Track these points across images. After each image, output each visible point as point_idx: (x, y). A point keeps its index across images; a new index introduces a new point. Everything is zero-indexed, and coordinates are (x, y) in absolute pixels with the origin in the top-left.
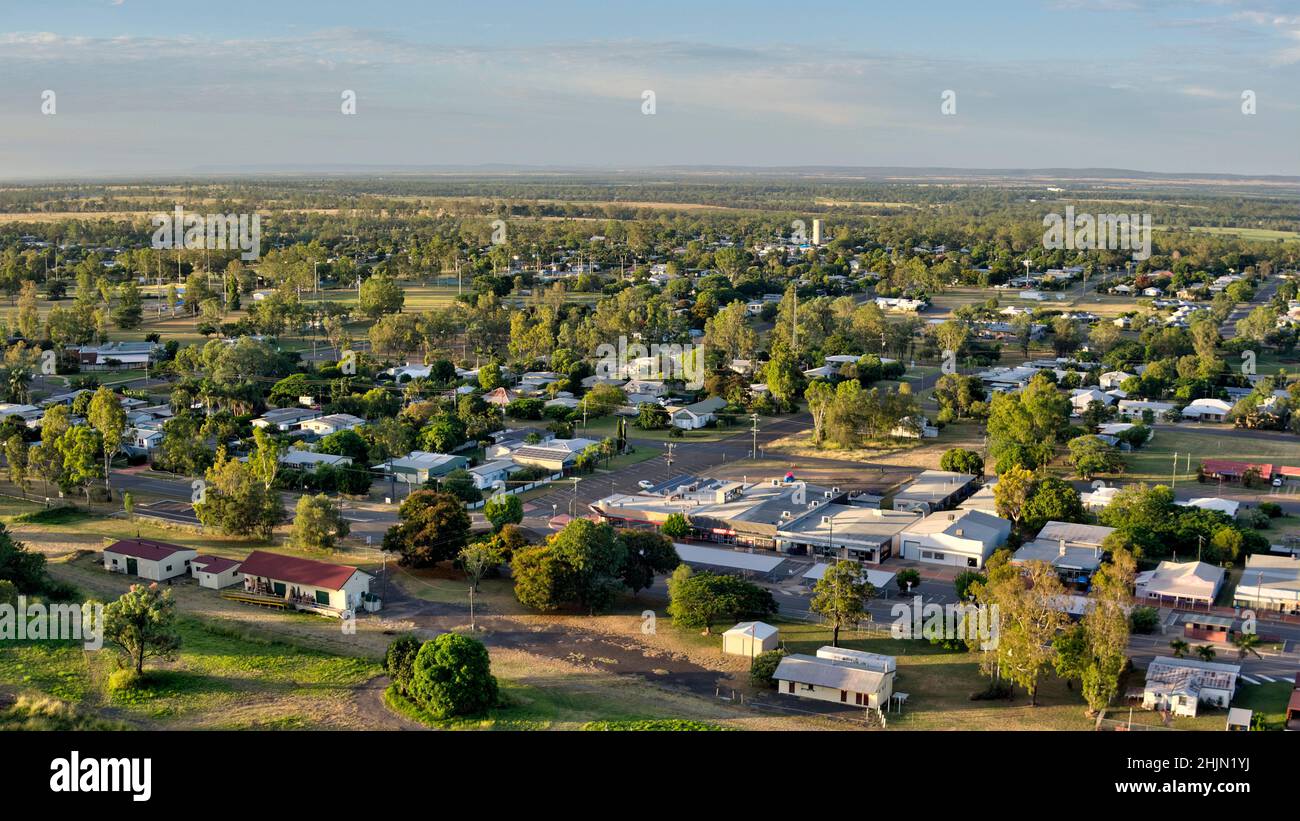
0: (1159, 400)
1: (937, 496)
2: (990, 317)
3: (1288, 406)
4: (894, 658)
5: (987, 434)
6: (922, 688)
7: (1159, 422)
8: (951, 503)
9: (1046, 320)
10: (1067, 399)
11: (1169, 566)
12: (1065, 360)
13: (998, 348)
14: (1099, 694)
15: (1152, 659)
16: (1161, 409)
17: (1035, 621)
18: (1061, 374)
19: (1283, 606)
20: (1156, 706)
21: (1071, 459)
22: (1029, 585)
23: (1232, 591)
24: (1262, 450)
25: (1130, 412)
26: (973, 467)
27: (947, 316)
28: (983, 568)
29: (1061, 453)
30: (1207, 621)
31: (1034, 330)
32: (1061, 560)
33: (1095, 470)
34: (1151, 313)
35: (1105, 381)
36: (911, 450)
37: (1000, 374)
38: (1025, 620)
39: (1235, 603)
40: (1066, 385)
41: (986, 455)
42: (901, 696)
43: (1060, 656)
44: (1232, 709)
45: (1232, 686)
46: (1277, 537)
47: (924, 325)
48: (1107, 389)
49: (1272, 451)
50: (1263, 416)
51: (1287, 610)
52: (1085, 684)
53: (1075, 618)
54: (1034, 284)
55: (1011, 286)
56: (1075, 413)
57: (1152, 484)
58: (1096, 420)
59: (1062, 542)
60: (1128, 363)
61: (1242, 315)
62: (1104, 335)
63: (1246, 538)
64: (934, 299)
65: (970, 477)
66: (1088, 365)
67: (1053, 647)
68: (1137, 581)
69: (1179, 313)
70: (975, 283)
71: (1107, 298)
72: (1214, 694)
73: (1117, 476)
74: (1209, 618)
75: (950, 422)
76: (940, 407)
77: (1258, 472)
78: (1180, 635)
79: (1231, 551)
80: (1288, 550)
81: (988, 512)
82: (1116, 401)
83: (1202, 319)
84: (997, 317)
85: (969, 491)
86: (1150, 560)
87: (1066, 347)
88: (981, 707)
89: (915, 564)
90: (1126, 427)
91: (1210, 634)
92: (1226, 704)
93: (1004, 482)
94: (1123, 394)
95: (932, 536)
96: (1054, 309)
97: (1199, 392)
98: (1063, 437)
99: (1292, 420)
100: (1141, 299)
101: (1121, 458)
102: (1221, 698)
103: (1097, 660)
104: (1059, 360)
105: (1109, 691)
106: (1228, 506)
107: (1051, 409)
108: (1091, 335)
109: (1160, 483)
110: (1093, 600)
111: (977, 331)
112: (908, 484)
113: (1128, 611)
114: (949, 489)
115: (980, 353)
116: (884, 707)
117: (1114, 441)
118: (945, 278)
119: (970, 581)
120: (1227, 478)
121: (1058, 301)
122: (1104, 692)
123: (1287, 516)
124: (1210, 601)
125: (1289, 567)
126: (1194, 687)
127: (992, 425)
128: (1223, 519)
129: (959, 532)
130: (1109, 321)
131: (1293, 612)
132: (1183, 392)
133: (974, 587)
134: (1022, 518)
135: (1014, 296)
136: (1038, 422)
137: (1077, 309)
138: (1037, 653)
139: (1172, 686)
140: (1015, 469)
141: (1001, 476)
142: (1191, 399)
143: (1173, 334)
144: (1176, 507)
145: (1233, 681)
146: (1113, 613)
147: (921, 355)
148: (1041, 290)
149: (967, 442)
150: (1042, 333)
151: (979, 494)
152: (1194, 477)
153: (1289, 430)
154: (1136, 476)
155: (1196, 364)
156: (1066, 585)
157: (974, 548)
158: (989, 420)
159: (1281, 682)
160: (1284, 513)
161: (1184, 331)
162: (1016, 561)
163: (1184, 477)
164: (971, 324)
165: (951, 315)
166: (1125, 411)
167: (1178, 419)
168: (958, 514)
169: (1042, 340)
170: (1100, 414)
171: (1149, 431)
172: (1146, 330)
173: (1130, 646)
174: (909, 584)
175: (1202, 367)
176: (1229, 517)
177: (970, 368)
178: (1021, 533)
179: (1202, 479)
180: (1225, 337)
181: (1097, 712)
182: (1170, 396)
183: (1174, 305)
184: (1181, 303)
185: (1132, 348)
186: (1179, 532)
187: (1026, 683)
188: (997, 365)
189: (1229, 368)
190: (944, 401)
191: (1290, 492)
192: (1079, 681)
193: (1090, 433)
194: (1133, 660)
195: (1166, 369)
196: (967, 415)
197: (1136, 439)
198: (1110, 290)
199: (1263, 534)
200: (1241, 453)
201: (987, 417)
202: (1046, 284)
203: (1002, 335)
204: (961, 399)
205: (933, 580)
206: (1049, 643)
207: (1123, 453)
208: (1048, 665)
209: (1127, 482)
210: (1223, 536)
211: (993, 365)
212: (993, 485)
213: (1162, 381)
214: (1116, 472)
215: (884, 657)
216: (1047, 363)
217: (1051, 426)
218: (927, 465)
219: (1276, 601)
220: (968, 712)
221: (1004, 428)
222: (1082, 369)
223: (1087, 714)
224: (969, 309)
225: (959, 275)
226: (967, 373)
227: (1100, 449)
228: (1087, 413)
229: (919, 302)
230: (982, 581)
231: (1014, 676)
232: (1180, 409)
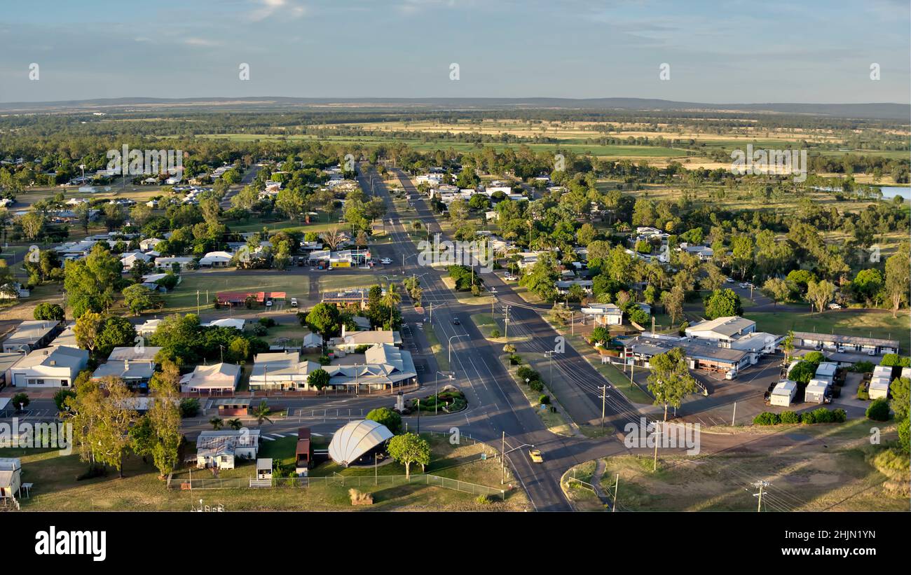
0: (183, 255)
1: (33, 339)
2: (58, 207)
3: (271, 251)
4: (19, 458)
5: (65, 291)
6: (42, 477)
7: (184, 270)
8: (44, 343)
9: (99, 206)
10: (118, 261)
11: (201, 368)
12: (115, 233)
13: (66, 229)
14: (166, 463)
15: (199, 433)
16: (184, 261)
17: (114, 418)
18: (112, 244)
19: (283, 385)
20: (206, 465)
21: (126, 302)
22: (107, 394)
23: (247, 380)
24: (257, 283)
25: (164, 265)
26: (57, 315)
27: (28, 208)
28: (73, 386)
29: (118, 299)
30: (232, 403)
31: (91, 214)
32: (126, 374)
33: (144, 308)
34: (172, 196)
35: (144, 246)
36: (11, 308)
37: (70, 247)
38: (107, 419)
39: (250, 388)
40: (117, 251)
41: (66, 306)
42: (28, 485)
43: (135, 440)
44: (260, 460)
45: (256, 444)
46: (273, 340)
47: (12, 217)
48: (146, 251)
49: (263, 283)
50: (255, 260)
51: (286, 388)
52: (155, 457)
53: (142, 412)
54: (88, 182)
55: (72, 184)
56: (125, 270)
57: (183, 314)
58: (140, 273)
59: (126, 361)
60: (159, 231)
61: (235, 193)
62: (141, 213)
63: (252, 343)
64: (18, 197)
65: (55, 322)
66: (131, 236)
67: (129, 435)
68: (182, 381)
69: (191, 195)
70: (47, 183)
71: (140, 188)
72: (245, 451)
73: (159, 311)
74: (234, 400)
75: (37, 284)
76: (29, 274)
77: (255, 298)
78: (216, 415)
79: (243, 353)
80: (282, 348)
81: (71, 346)
82: (153, 258)
83: (208, 197)
84: (64, 207)
85: (56, 332)
86: (188, 366)
87: (114, 224)
88: (85, 484)
89: (24, 389)
90: (161, 276)
91: (236, 411)
92: (254, 457)
93: (80, 324)
94: (157, 254)
95: (33, 368)
96: (103, 198)
97: (210, 248)
98: (118, 287)
99: (275, 260)
100: (164, 187)
101: (160, 298)
102: (250, 453)
103: (161, 439)
104: (111, 234)
105: (172, 460)
106: (238, 322)
107: (108, 268)
108: (131, 214)
109: (189, 312)
110: (152, 399)
111: (50, 217)
112: (12, 332)
113: (178, 403)
114: (41, 333)
115: (54, 233)
116: (16, 495)
117: (154, 287)
118: (25, 182)
119: (65, 397)
120: (235, 304)
121: (105, 192)
122: (169, 461)
123: (278, 325)
124: (233, 389)
125: (284, 359)
126: (230, 449)
127: (67, 284)
128: (235, 332)
129: (52, 363)
130: (143, 204)
131: (290, 389)
132: (199, 248)
133: (68, 401)
134: (96, 348)
135: (75, 191)
136: (100, 278)
137: (120, 197)
138: (119, 441)
139: (215, 450)
140: (87, 313)
141: (78, 320)
142: (205, 253)
143: (188, 209)
144: (202, 328)
145: (256, 441)
146: (168, 405)
147: (11, 238)
148: (94, 185)
149: (51, 298)
150: (97, 216)
151: (62, 335)
152: (212, 305)
153: (274, 267)
154: (172, 310)
155: (206, 229)
156: (133, 390)
157: (64, 373)
158: (65, 281)
159: (289, 437)
160: (276, 323)
161: (195, 206)
162: (95, 379)
163: (205, 307)
164: (46, 213)
165: (31, 208)
166: (159, 265)
167: (197, 267)
168: (50, 350)
169: (97, 220)
170: (143, 269)
171: (177, 277)
172: (169, 208)
173: (183, 427)
174: (22, 404)
175: (210, 230)
176: (239, 330)
177: (48, 245)
178: (96, 358)
179: (218, 307)
180: (224, 208)
181: (166, 476)
182: (190, 252)
183: (187, 189)
184: (192, 188)
185: (160, 221)
186: (206, 344)
187: (114, 462)
188: (67, 241)
189: (229, 230)
190: (31, 270)
191: (279, 310)
192: (151, 456)
193: (137, 282)
194: (187, 436)
195: (185, 234)
196: (49, 278)
197: (170, 284)
198: (142, 182)
199: (264, 339)
200: (242, 286)
201: (63, 279)
202: (97, 181)
203: (69, 219)
204: (43, 267)
205: (38, 400)
206: (126, 433)
207: (161, 295)
208: (127, 448)
209: (166, 314)
210: (236, 344)
211: (64, 242)
212: (73, 327)
213: (183, 242)
214: (158, 308)
215: (11, 459)
216: (102, 236)
217: (109, 280)
218: (24, 318)
219: (278, 383)
220: (77, 490)
221: (76, 285)
222: (127, 239)
223: (160, 478)
224: (44, 202)
225: (35, 179)
226: (46, 249)
227: (145, 293)
228: (133, 269)
229: (7, 200)
230: (73, 395)
231: (105, 459)
232: (198, 260)
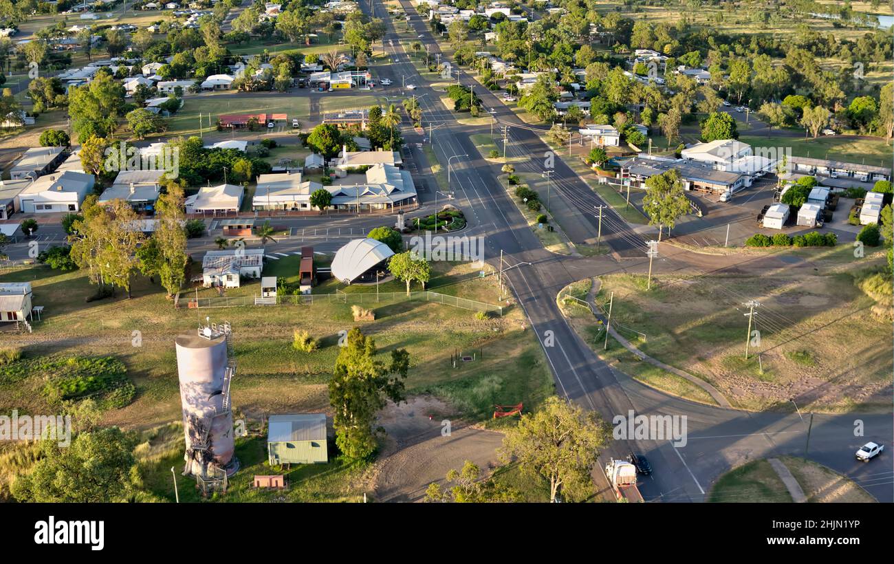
0: (185, 79)
1: (40, 166)
2: (61, 35)
3: (272, 74)
4: (30, 283)
5: (69, 117)
6: (52, 300)
7: (187, 94)
8: (51, 169)
9: (100, 32)
10: (121, 86)
11: (205, 190)
12: (117, 59)
13: (69, 56)
14: (173, 283)
15: (205, 253)
16: (186, 85)
17: (121, 241)
18: (115, 69)
19: (285, 206)
20: (213, 284)
21: (130, 127)
22: (113, 217)
23: (251, 201)
24: (258, 105)
25: (166, 89)
26: (62, 141)
27: (31, 37)
28: (80, 210)
29: (122, 123)
30: (237, 223)
31: (93, 40)
32: (132, 197)
33: (147, 132)
34: (173, 20)
35: (146, 71)
36: (17, 135)
37: (73, 74)
38: (114, 241)
39: (254, 209)
40: (119, 76)
41: (70, 131)
42: (39, 309)
43: (142, 261)
44: (264, 278)
45: (261, 263)
46: (276, 161)
47: (15, 46)
48: (148, 75)
49: (265, 105)
50: (256, 82)
51: (289, 208)
52: (162, 277)
53: (148, 234)
54: (90, 8)
55: (74, 11)
56: (128, 95)
57: (186, 137)
58: (143, 97)
59: (132, 184)
60: (161, 56)
61: (235, 16)
62: (142, 38)
63: (255, 165)
64: (21, 26)
65: (61, 148)
66: (133, 61)
67: (137, 256)
68: (186, 203)
69: (192, 19)
70: (48, 12)
71: (140, 13)
72: (249, 270)
73: (163, 134)
74: (238, 221)
75: (42, 112)
76: (34, 103)
77: (257, 120)
78: (221, 235)
79: (246, 175)
80: (284, 169)
81: (78, 171)
82: (155, 83)
83: (208, 21)
84: (66, 34)
85: (62, 158)
86: (193, 188)
87: (116, 50)
88: (95, 306)
89: (32, 215)
90: (164, 100)
91: (240, 231)
92: (258, 275)
93: (86, 149)
94: (160, 78)
95: (41, 194)
96: (105, 24)
97: (211, 71)
98: (122, 112)
99: (276, 83)
100: (164, 11)
101: (163, 121)
102: (254, 272)
103: (168, 260)
104: (113, 59)
105: (179, 280)
106: (241, 145)
107: (111, 93)
108: (133, 39)
109: (192, 135)
110: (158, 221)
111: (53, 45)
112: (19, 159)
113: (183, 224)
114: (48, 159)
115: (57, 61)
116: (28, 318)
117: (157, 111)
118: (26, 11)
119: (72, 221)
120: (237, 126)
121: (107, 18)
122: (176, 281)
123: (280, 147)
124: (237, 209)
125: (287, 180)
126: (235, 268)
127: (71, 110)
128: (237, 153)
129: (59, 188)
130: (144, 29)
131: (293, 209)
132: (200, 72)
133: (76, 225)
134: (101, 172)
135: (78, 18)
136: (104, 104)
137: (121, 23)
138: (126, 263)
139: (221, 270)
140: (92, 138)
141: (83, 145)
142: (206, 76)
143: (189, 33)
144: (205, 150)
145: (261, 260)
146: (173, 227)
147: (15, 67)
148: (95, 12)
149: (56, 124)
150: (99, 42)
151: (69, 159)
152: (214, 128)
153: (275, 90)
154: (175, 133)
155: (207, 52)
156: (138, 213)
157: (72, 198)
158: (69, 107)
159: (292, 255)
160: (278, 145)
161: (196, 30)
162: (102, 203)
163: (208, 129)
164: (49, 41)
165: (34, 36)
166: (162, 89)
167: (199, 90)
168: (57, 176)
169: (99, 47)
170: (145, 93)
171: (180, 101)
172: (170, 33)
173: (189, 247)
174: (31, 229)
175: (211, 54)
176: (242, 152)
177: (51, 72)
178: (103, 182)
179: (220, 129)
180: (225, 32)
181: (173, 295)
182: (192, 76)
183: (188, 13)
184: (193, 12)
185: (162, 46)
186: (210, 166)
187: (123, 283)
188: (70, 67)
189: (230, 53)
190: (36, 98)
191: (280, 131)
192: (158, 276)
193: (140, 107)
194: (192, 256)
195: (186, 57)
196: (53, 105)
197: (173, 108)
198: (143, 7)
199: (267, 160)
200: (244, 108)
201: (67, 105)
202: (98, 8)
203: (71, 46)
204: (48, 95)
205: (46, 225)
206: (133, 255)
207: (164, 118)
208: (135, 269)
209: (170, 137)
210: (239, 165)
211: (67, 68)
212: (78, 152)
213: (185, 66)
214: (162, 131)
215: (22, 284)
216: (105, 62)
217: (113, 105)
218: (30, 145)
219: (281, 203)
220: (87, 311)
221: (80, 111)
222: (129, 64)
223: (168, 297)
224: (46, 30)
225: (36, 7)
226: (49, 76)
227: (148, 118)
228: (136, 94)
229: (10, 30)
230: (80, 219)
231: (114, 281)
232: (200, 84)
